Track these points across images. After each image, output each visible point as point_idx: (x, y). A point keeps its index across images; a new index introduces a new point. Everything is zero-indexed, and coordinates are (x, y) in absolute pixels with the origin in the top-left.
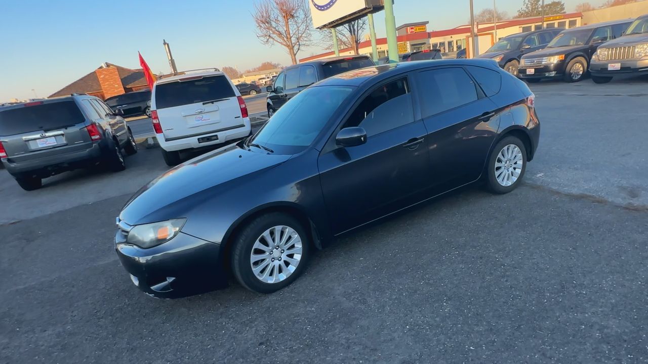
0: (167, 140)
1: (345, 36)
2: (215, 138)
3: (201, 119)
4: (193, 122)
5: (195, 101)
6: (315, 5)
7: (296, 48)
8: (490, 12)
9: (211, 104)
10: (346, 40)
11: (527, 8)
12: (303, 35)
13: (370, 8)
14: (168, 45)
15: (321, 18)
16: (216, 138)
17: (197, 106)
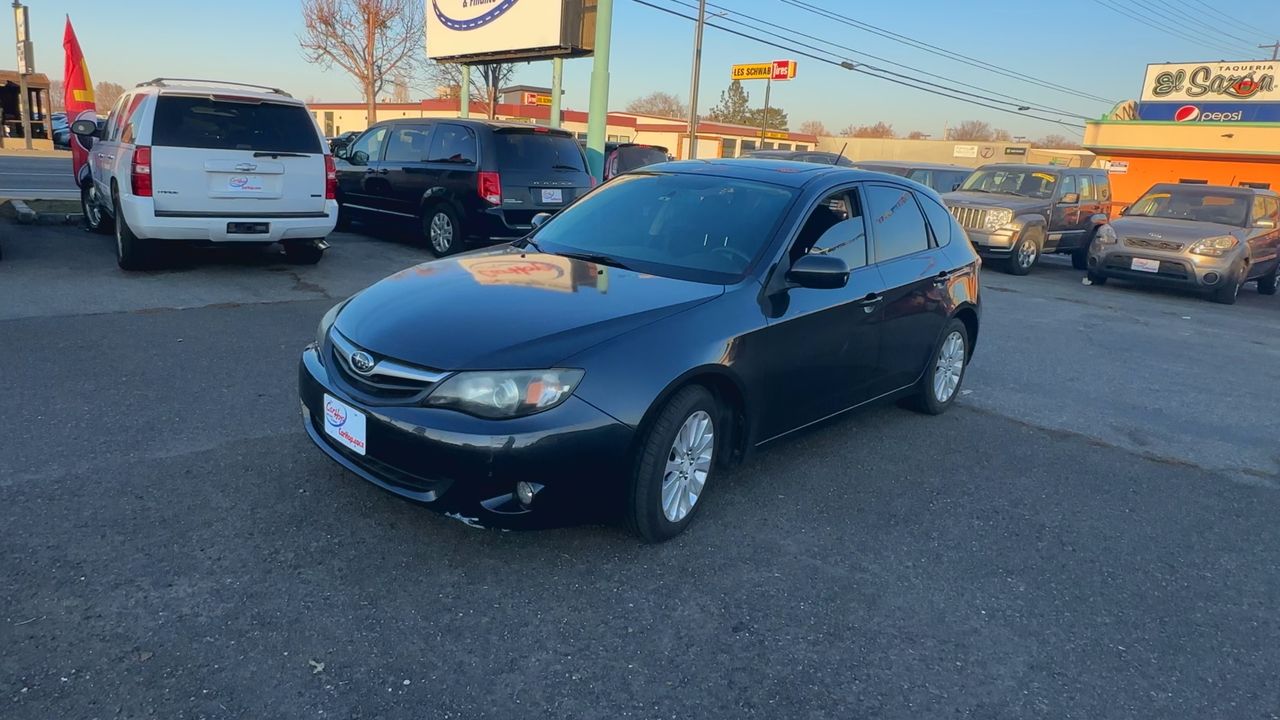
0: (158, 214)
1: (474, 84)
2: (263, 228)
3: (242, 184)
4: (224, 187)
5: (238, 146)
6: (440, 16)
7: (378, 84)
8: (666, 100)
9: (270, 158)
10: (476, 92)
11: (727, 107)
12: (398, 64)
13: (566, 49)
14: (26, 9)
15: (442, 42)
16: (265, 228)
17: (243, 157)
